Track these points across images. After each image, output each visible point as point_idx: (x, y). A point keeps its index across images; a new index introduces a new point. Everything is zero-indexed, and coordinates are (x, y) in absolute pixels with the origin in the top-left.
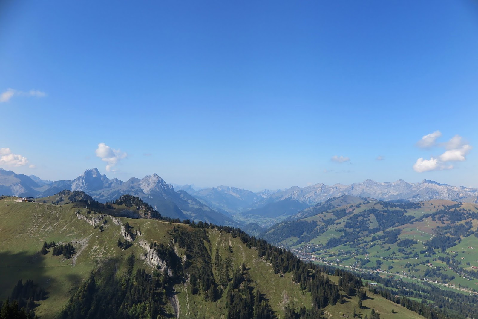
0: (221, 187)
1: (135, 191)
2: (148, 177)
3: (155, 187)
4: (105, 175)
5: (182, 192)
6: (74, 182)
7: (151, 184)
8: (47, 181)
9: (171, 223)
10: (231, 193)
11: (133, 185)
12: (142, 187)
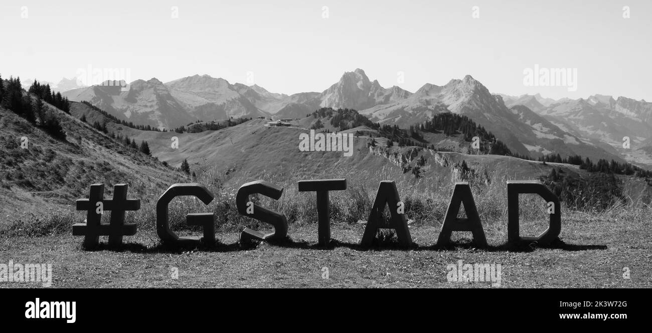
0: (595, 98)
1: (433, 109)
2: (455, 82)
3: (470, 100)
4: (376, 82)
5: (521, 108)
6: (325, 94)
7: (463, 95)
8: (279, 95)
9: (546, 163)
10: (618, 108)
11: (428, 98)
12: (446, 101)
